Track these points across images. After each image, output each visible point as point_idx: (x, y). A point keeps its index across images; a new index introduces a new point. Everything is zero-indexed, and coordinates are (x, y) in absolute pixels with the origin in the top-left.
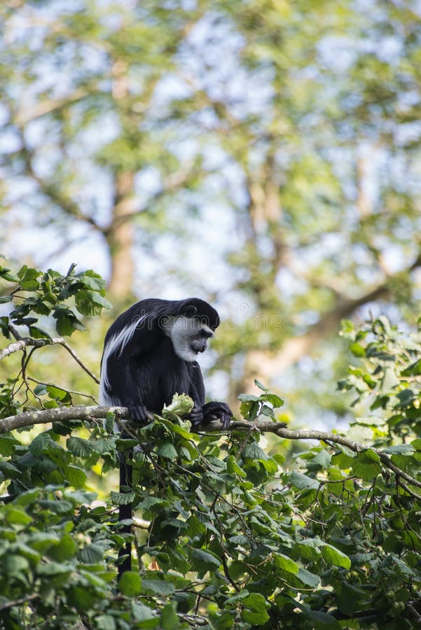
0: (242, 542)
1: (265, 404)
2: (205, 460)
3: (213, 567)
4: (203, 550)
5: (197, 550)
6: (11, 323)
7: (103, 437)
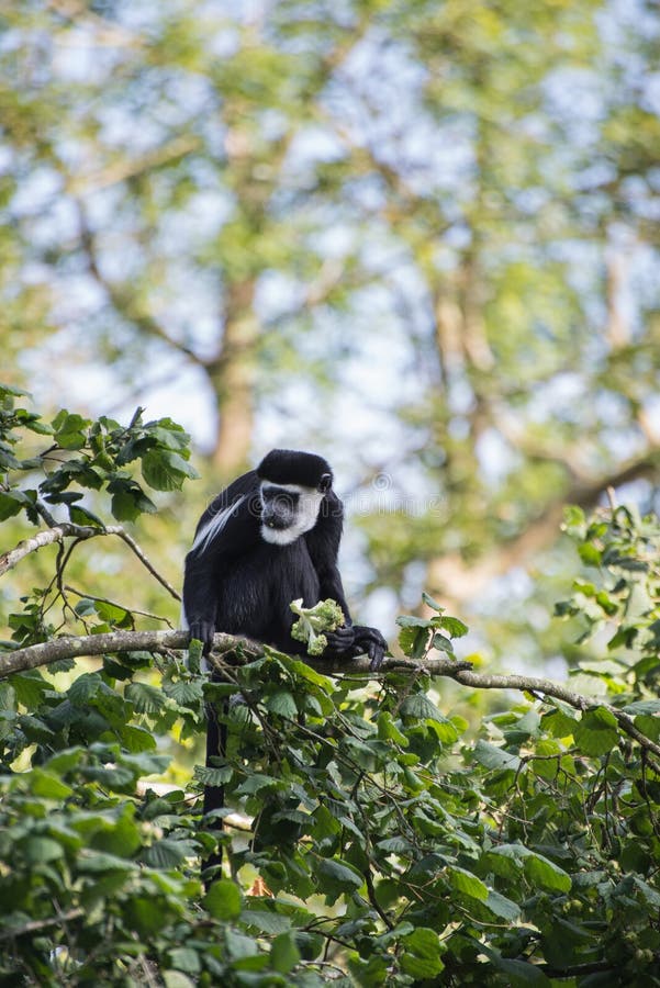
0: (399, 849)
1: (438, 631)
2: (343, 718)
3: (350, 888)
4: (336, 860)
5: (327, 860)
6: (41, 499)
7: (183, 678)
